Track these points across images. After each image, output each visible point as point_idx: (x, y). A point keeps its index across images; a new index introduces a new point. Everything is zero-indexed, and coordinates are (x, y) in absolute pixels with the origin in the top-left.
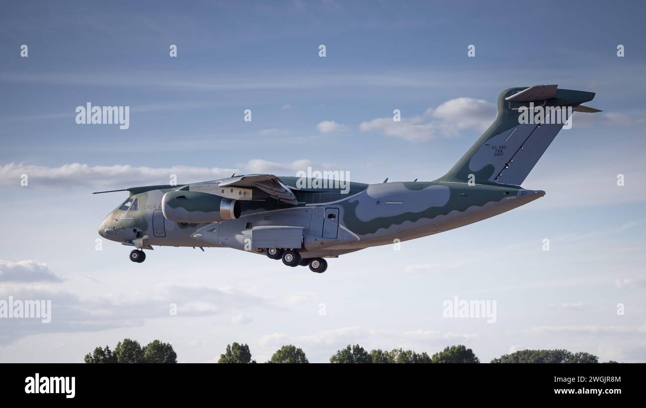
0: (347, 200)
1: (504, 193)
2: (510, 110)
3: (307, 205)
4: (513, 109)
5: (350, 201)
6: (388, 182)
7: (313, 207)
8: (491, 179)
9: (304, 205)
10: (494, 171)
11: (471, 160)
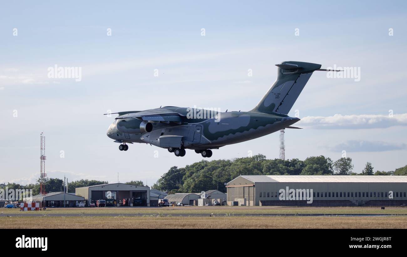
0: (206, 122)
1: (275, 120)
2: (282, 74)
3: (189, 124)
4: (284, 73)
5: (207, 123)
6: (227, 112)
7: (191, 125)
8: (274, 111)
9: (187, 124)
10: (275, 106)
11: (265, 101)
